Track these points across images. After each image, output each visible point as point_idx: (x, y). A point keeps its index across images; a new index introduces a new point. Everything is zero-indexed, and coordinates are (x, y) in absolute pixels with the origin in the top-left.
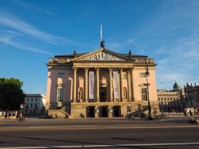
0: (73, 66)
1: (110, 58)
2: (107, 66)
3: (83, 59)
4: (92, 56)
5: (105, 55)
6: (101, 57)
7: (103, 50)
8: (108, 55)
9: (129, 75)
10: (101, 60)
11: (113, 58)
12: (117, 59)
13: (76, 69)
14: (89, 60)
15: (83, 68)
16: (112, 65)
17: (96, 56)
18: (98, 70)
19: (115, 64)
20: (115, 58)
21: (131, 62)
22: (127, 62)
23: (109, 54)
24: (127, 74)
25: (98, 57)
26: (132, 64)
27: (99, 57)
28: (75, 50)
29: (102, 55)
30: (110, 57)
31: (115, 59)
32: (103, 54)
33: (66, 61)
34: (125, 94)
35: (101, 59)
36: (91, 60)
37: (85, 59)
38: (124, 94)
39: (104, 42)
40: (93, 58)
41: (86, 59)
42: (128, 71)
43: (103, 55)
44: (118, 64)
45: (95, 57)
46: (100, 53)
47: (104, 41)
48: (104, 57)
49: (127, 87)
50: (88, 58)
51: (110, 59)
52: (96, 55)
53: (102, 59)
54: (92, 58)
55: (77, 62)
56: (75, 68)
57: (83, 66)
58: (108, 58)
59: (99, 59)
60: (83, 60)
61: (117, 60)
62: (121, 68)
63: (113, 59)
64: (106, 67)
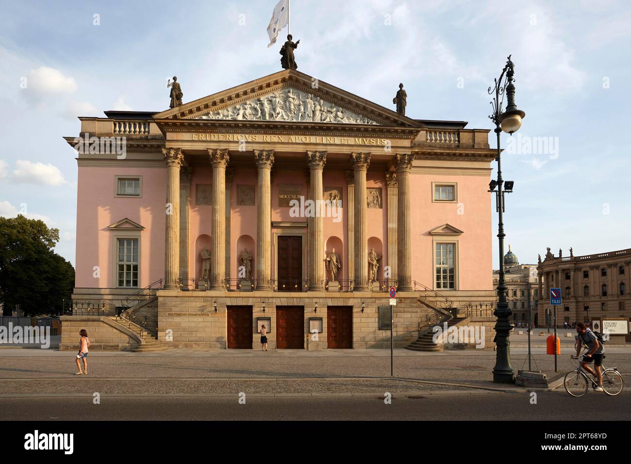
0: (167, 144)
1: (318, 113)
2: (304, 146)
3: (207, 114)
4: (246, 104)
5: (297, 102)
6: (278, 110)
7: (290, 78)
8: (310, 102)
9: (393, 192)
10: (278, 119)
11: (329, 111)
12: (348, 119)
13: (176, 154)
14: (230, 118)
15: (206, 151)
16: (324, 142)
17: (262, 105)
18: (269, 162)
19: (337, 140)
20: (339, 114)
21: (403, 132)
22: (389, 131)
23: (316, 96)
24: (386, 185)
25: (267, 107)
26: (406, 143)
27: (274, 110)
28: (175, 79)
29: (286, 99)
30: (318, 107)
31: (336, 116)
32: (291, 95)
33: (149, 132)
34: (375, 263)
35: (281, 116)
36: (240, 118)
37: (212, 117)
38: (370, 265)
39: (295, 46)
40: (249, 111)
41: (218, 114)
42: (388, 176)
43: (291, 100)
44: (351, 141)
45: (255, 109)
46: (277, 93)
47: (294, 41)
48: (292, 107)
49: (380, 236)
50: (226, 113)
51: (318, 119)
52: (259, 100)
53: (285, 117)
54: (241, 112)
55: (182, 125)
56: (172, 152)
57: (205, 144)
58: (309, 112)
59: (271, 115)
60: (204, 117)
61: (346, 121)
62: (360, 154)
63: (330, 119)
64: (300, 149)
